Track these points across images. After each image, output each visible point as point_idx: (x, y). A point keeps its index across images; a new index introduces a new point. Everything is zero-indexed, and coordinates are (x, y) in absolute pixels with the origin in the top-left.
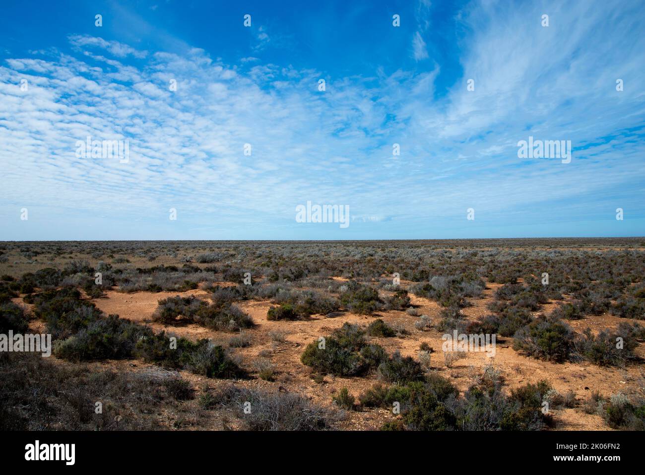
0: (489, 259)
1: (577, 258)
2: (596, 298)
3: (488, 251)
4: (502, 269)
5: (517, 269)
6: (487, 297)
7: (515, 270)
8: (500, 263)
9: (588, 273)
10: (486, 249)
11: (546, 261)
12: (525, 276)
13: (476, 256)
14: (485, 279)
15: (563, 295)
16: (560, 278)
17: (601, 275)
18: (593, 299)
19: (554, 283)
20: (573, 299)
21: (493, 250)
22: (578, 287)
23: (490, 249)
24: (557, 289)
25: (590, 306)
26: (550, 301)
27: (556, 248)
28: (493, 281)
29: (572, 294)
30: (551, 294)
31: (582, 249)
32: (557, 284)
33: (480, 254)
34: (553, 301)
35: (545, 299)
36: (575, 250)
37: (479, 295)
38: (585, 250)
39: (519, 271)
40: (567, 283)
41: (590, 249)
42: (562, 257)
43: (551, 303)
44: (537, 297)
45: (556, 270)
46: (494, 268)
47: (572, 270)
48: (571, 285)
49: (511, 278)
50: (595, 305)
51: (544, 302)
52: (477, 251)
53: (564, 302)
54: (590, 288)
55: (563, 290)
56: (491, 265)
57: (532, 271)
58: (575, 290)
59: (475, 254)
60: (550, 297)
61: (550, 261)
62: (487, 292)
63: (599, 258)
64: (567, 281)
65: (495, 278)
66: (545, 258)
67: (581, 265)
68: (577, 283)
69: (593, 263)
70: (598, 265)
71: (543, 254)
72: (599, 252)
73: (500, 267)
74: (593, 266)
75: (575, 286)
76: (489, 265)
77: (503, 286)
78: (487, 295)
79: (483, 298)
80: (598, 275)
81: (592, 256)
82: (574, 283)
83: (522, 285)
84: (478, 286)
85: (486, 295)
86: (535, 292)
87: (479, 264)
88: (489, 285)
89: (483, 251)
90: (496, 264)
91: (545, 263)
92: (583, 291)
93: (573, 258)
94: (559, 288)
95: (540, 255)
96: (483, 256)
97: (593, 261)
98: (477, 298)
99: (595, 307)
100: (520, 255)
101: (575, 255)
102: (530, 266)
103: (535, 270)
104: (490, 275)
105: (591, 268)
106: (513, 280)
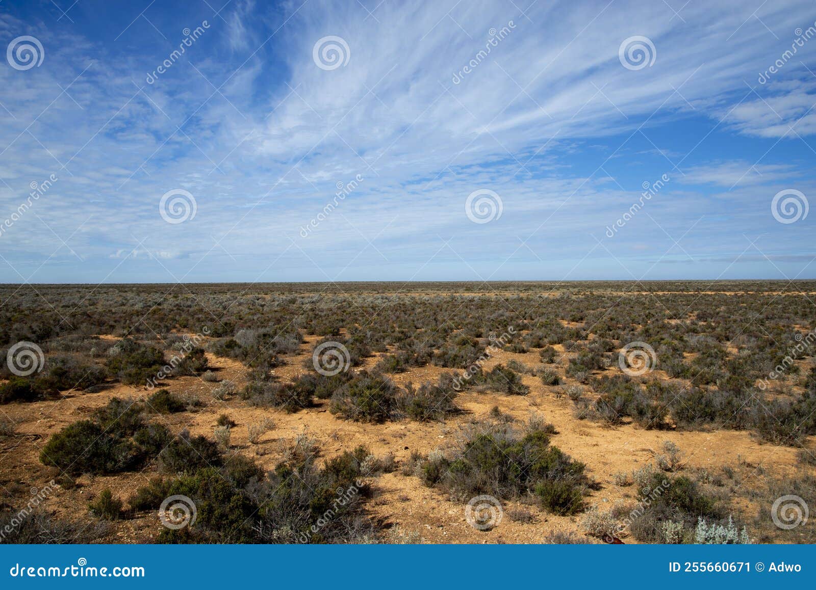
0: (309, 306)
1: (404, 305)
2: (420, 348)
3: (309, 297)
4: (324, 318)
5: (340, 318)
6: (304, 353)
7: (337, 320)
8: (321, 311)
9: (414, 321)
10: (307, 295)
11: (372, 308)
12: (348, 326)
13: (294, 303)
14: (302, 331)
15: (388, 347)
16: (385, 326)
17: (426, 323)
18: (417, 349)
19: (379, 332)
20: (398, 350)
21: (315, 296)
22: (403, 337)
23: (311, 295)
24: (382, 340)
25: (413, 357)
26: (374, 353)
27: (384, 293)
28: (312, 334)
29: (397, 345)
30: (374, 346)
31: (409, 294)
32: (382, 334)
33: (299, 300)
34: (378, 354)
35: (368, 352)
36: (402, 296)
37: (294, 351)
38: (413, 295)
39: (343, 321)
40: (393, 332)
41: (417, 294)
42: (389, 304)
43: (374, 356)
44: (360, 350)
45: (382, 318)
46: (315, 318)
47: (398, 317)
48: (397, 334)
49: (332, 329)
50: (418, 355)
51: (367, 355)
52: (296, 297)
53: (388, 354)
54: (415, 337)
55: (388, 340)
56: (311, 313)
57: (356, 320)
58: (399, 340)
59: (293, 301)
60: (373, 350)
61: (377, 308)
62: (304, 346)
63: (426, 304)
64: (392, 330)
65: (315, 329)
66: (371, 305)
67: (408, 312)
68: (402, 332)
69: (420, 310)
70: (424, 311)
71: (370, 299)
72: (426, 297)
73: (321, 316)
74: (420, 313)
75: (400, 335)
76: (308, 314)
77: (322, 339)
78: (305, 350)
79: (299, 354)
80: (423, 323)
81: (419, 302)
82: (399, 332)
83: (345, 336)
84: (295, 340)
85: (303, 351)
86: (358, 344)
87: (297, 312)
88: (307, 338)
89: (303, 298)
90: (317, 312)
91: (371, 310)
92: (408, 340)
93: (400, 304)
94: (384, 338)
95: (366, 301)
96: (303, 304)
97: (420, 308)
98: (292, 354)
99: (419, 358)
100: (345, 301)
101: (402, 301)
102: (355, 314)
103: (360, 318)
104: (309, 326)
105: (417, 316)
106: (336, 330)
